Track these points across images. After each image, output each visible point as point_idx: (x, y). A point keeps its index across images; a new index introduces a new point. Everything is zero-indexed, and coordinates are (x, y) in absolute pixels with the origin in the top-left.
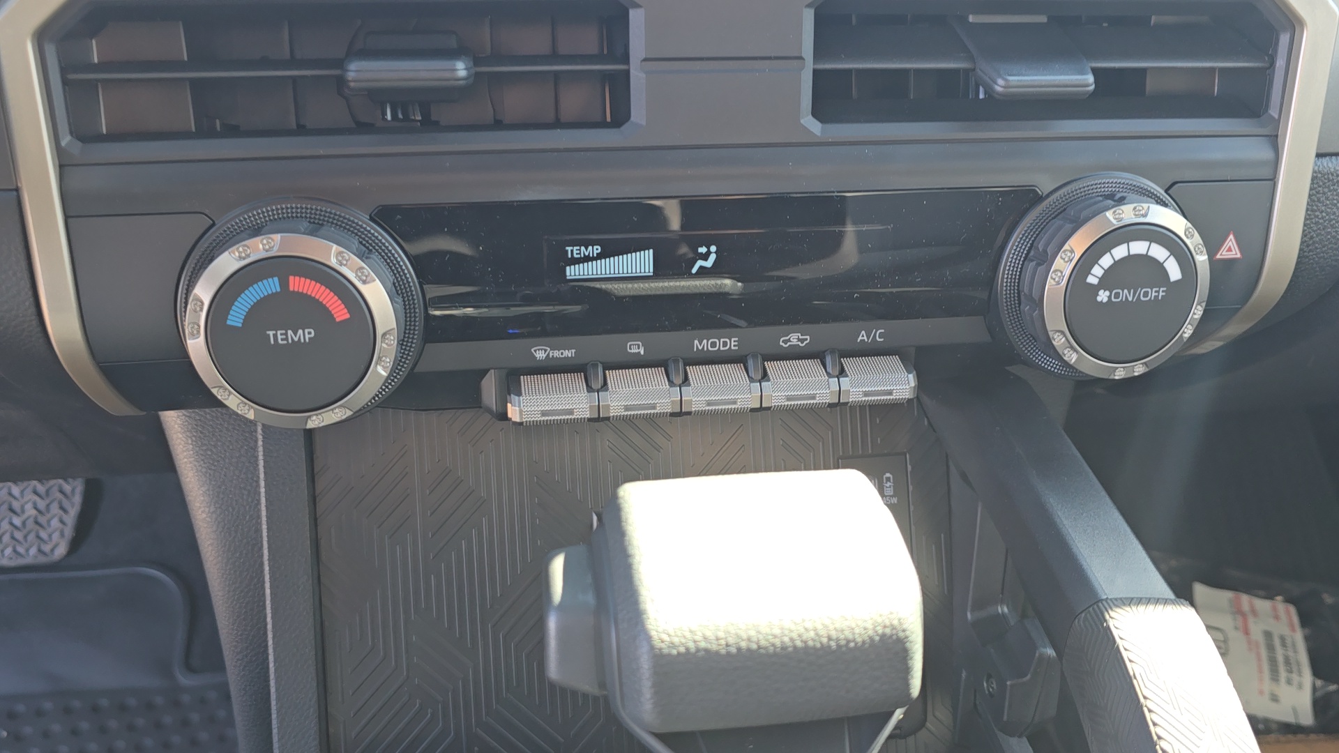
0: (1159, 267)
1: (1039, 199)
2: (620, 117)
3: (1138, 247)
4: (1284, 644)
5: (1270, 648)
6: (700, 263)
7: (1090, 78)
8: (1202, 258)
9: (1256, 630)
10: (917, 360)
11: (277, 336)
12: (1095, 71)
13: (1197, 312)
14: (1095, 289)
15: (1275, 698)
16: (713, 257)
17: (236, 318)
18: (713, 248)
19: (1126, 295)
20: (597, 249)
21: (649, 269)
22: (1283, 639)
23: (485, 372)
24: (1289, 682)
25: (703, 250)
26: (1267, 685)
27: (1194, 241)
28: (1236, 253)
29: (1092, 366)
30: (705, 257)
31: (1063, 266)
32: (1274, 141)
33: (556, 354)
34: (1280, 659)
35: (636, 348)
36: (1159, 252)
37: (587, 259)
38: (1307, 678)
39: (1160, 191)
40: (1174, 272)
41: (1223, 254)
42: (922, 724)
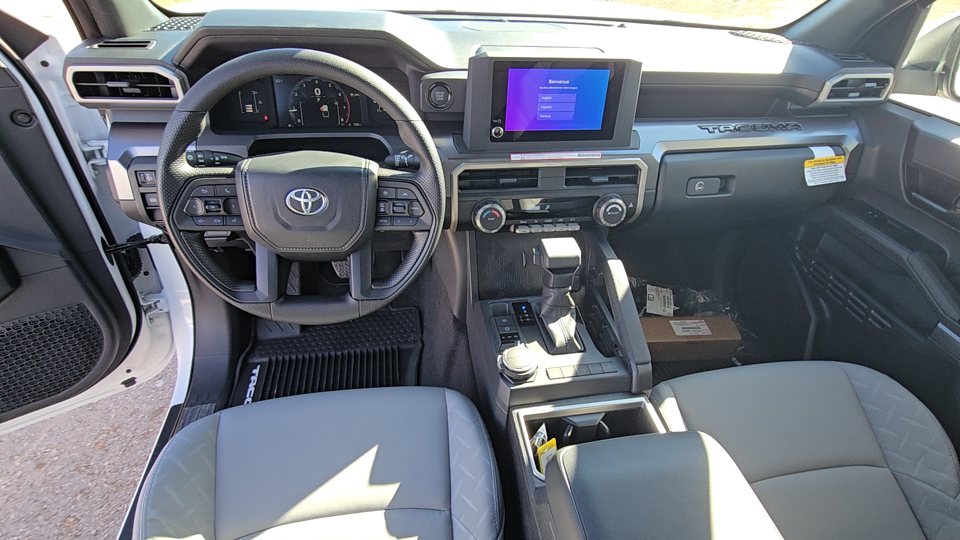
0: (618, 209)
1: (599, 198)
2: (536, 186)
3: (614, 206)
4: (668, 299)
5: (664, 299)
7: (607, 179)
8: (625, 208)
9: (661, 295)
10: (580, 224)
11: (489, 219)
12: (609, 178)
13: (624, 216)
14: (607, 212)
15: (664, 311)
16: (549, 207)
17: (484, 217)
18: (549, 205)
19: (613, 213)
21: (539, 209)
22: (668, 297)
23: (511, 225)
24: (668, 307)
26: (663, 308)
27: (623, 205)
28: (632, 206)
29: (608, 224)
30: (547, 207)
31: (603, 209)
32: (638, 188)
33: (524, 222)
34: (667, 302)
35: (536, 221)
36: (618, 206)
38: (673, 306)
39: (619, 196)
40: (620, 209)
41: (630, 206)
42: (580, 290)
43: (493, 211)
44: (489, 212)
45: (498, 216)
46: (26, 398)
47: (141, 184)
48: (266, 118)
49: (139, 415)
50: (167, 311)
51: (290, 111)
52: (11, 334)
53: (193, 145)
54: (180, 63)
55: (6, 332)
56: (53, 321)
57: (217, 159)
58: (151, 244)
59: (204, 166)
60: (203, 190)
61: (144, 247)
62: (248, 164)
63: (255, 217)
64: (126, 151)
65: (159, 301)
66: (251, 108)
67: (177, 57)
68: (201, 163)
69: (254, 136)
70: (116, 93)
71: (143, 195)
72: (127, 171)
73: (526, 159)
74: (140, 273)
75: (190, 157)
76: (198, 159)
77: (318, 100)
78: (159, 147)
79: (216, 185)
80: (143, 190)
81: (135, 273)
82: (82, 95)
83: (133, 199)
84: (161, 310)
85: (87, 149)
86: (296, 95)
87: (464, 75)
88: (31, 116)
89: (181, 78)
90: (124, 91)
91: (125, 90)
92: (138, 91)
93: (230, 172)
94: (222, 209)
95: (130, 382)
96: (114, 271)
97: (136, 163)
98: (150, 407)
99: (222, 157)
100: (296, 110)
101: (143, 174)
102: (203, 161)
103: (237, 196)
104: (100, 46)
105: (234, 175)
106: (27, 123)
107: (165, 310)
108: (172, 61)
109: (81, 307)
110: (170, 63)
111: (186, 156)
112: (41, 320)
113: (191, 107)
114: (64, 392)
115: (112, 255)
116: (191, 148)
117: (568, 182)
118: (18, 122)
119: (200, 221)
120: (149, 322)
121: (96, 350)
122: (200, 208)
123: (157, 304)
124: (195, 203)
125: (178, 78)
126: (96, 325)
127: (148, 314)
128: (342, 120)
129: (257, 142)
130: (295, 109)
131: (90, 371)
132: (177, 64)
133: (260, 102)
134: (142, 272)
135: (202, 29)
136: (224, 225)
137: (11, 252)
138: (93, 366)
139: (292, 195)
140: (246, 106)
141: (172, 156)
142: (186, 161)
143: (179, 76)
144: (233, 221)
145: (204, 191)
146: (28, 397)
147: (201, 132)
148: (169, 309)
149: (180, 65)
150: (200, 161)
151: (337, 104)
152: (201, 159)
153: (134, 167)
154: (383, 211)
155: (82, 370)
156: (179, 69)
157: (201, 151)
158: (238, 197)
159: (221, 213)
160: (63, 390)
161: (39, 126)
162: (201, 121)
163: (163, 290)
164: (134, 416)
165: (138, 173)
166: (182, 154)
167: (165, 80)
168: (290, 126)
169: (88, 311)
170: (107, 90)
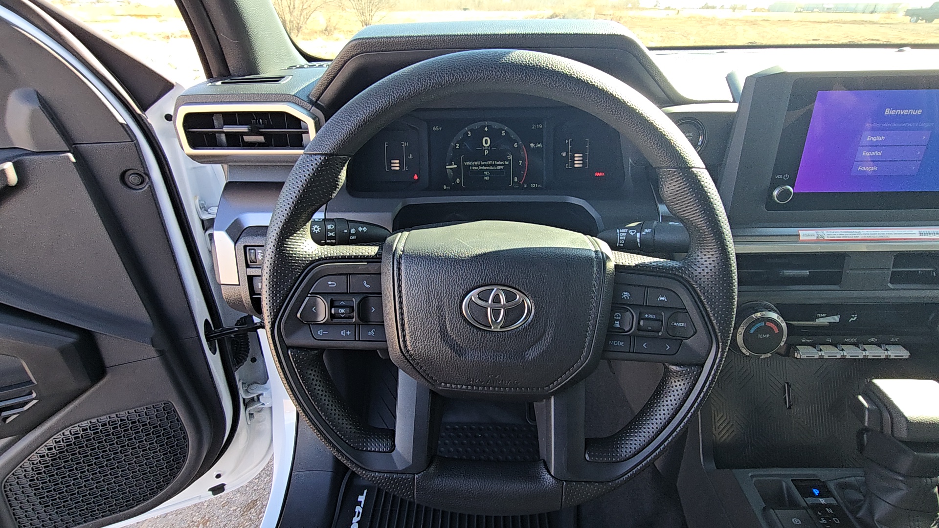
2: (838, 282)
6: (852, 319)
11: (760, 336)
16: (855, 318)
17: (752, 331)
18: (856, 315)
20: (825, 315)
21: (838, 320)
25: (853, 316)
30: (853, 318)
33: (808, 341)
35: (829, 340)
37: (822, 317)
43: (768, 323)
44: (762, 324)
45: (776, 331)
46: (95, 513)
47: (249, 263)
48: (416, 177)
49: (231, 507)
50: (270, 406)
51: (447, 167)
52: (88, 436)
53: (322, 211)
54: (318, 99)
55: (82, 433)
56: (135, 422)
57: (353, 231)
58: (261, 329)
59: (334, 241)
60: (330, 283)
61: (254, 331)
62: (403, 241)
63: (407, 332)
64: (237, 219)
65: (262, 394)
66: (398, 165)
67: (315, 91)
68: (331, 238)
69: (403, 200)
70: (235, 141)
71: (250, 278)
72: (235, 244)
73: (826, 238)
74: (246, 360)
75: (316, 229)
76: (327, 231)
77: (486, 152)
78: (271, 214)
79: (350, 274)
80: (252, 272)
81: (239, 362)
82: (193, 145)
83: (238, 284)
84: (263, 404)
85: (206, 217)
86: (457, 147)
87: (733, 108)
88: (144, 176)
89: (317, 119)
90: (245, 141)
91: (247, 138)
92: (261, 139)
93: (373, 254)
94: (355, 314)
95: (218, 490)
96: (215, 361)
97: (247, 235)
98: (243, 498)
99: (360, 229)
100: (456, 166)
101: (255, 250)
102: (333, 234)
103: (381, 294)
104: (222, 83)
105: (381, 258)
106: (140, 184)
107: (268, 405)
108: (308, 97)
109: (168, 408)
110: (306, 99)
111: (311, 227)
112: (121, 420)
113: (328, 148)
114: (138, 506)
115: (216, 341)
116: (319, 216)
117: (896, 278)
118: (129, 184)
119: (320, 333)
120: (248, 417)
121: (178, 459)
122: (322, 311)
123: (261, 397)
124: (315, 304)
125: (314, 119)
126: (182, 429)
127: (248, 409)
128: (516, 179)
129: (406, 209)
130: (454, 165)
131: (169, 483)
132: (314, 99)
133: (411, 157)
134: (249, 359)
135: (354, 43)
136: (355, 340)
137: (98, 336)
138: (174, 477)
139: (473, 295)
140: (392, 161)
141: (289, 228)
142: (310, 235)
143: (314, 117)
144: (370, 334)
145: (332, 284)
146: (97, 512)
147: (338, 190)
148: (272, 405)
149: (318, 102)
150: (330, 234)
151: (511, 158)
152: (331, 231)
153: (244, 241)
154: (618, 326)
155: (160, 482)
156: (316, 107)
157: (333, 220)
158: (383, 295)
159: (354, 320)
160: (137, 505)
161: (152, 189)
162: (340, 172)
163: (269, 380)
164: (226, 507)
165: (248, 248)
166: (305, 224)
167: (296, 122)
168: (445, 187)
169: (175, 411)
170: (223, 137)
